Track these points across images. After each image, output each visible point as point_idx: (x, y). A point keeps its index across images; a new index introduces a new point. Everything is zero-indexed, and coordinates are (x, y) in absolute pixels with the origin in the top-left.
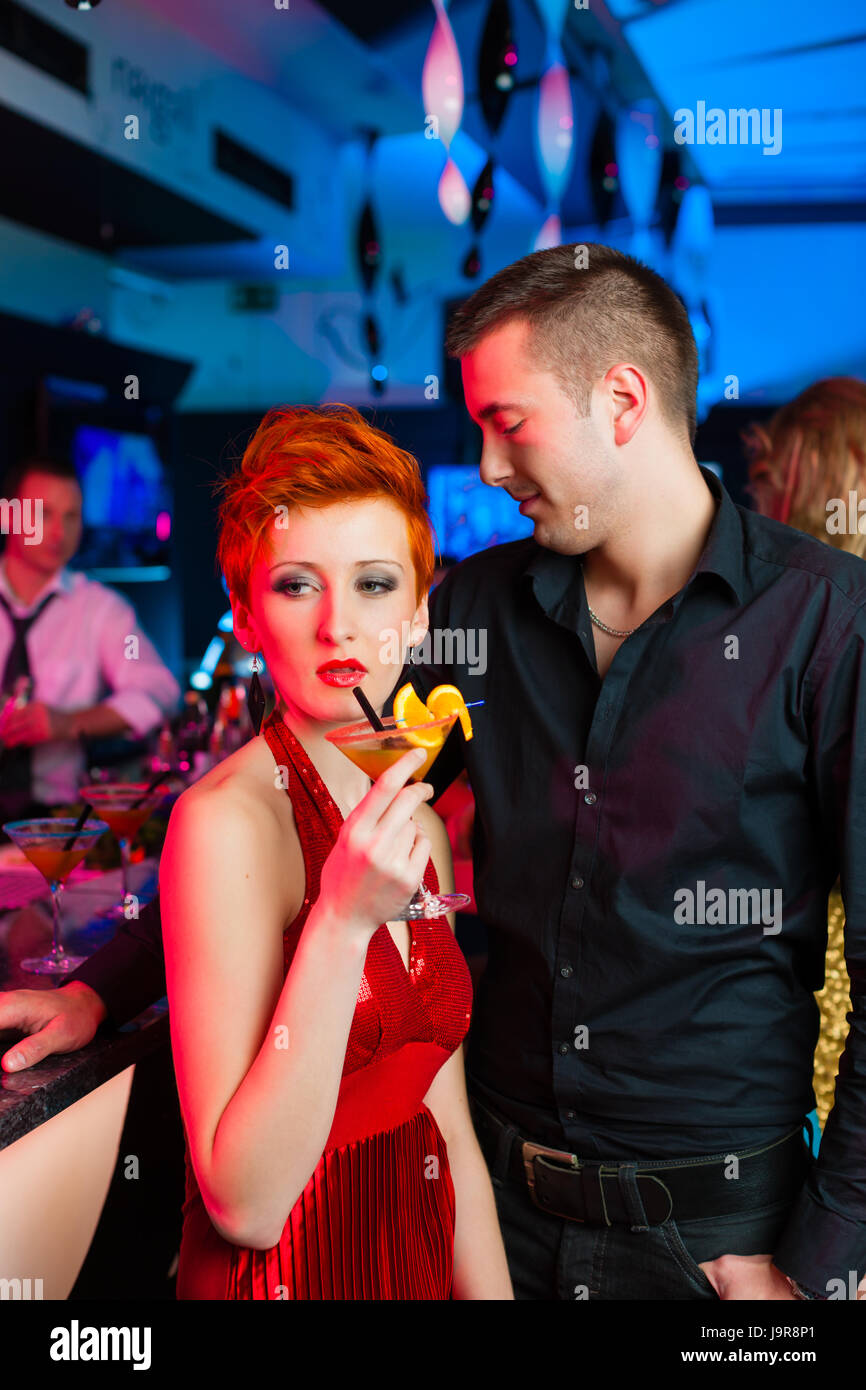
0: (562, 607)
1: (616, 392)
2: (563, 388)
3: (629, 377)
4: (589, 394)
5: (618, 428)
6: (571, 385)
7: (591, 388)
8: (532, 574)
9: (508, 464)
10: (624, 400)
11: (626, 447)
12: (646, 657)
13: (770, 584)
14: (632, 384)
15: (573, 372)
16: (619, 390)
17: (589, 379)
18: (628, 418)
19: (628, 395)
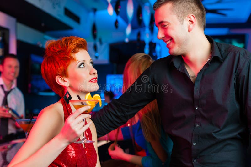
0: (180, 68)
1: (189, 21)
2: (178, 18)
3: (192, 17)
4: (183, 20)
5: (189, 28)
6: (180, 18)
7: (184, 19)
8: (173, 61)
9: (164, 34)
10: (191, 22)
11: (190, 32)
12: (203, 76)
13: (226, 56)
14: (193, 19)
15: (180, 15)
16: (190, 20)
17: (184, 17)
18: (191, 26)
19: (191, 21)
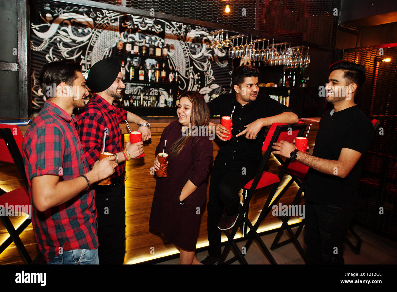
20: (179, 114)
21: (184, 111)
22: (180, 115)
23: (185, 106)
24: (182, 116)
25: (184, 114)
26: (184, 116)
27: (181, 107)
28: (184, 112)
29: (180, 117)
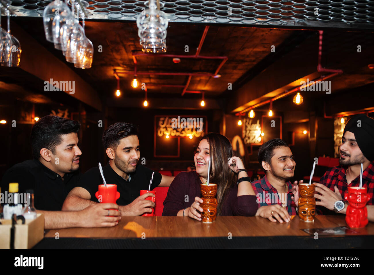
20: (197, 159)
21: (203, 156)
22: (197, 162)
23: (206, 150)
24: (200, 163)
25: (203, 161)
26: (203, 164)
27: (201, 151)
28: (203, 158)
29: (197, 166)
